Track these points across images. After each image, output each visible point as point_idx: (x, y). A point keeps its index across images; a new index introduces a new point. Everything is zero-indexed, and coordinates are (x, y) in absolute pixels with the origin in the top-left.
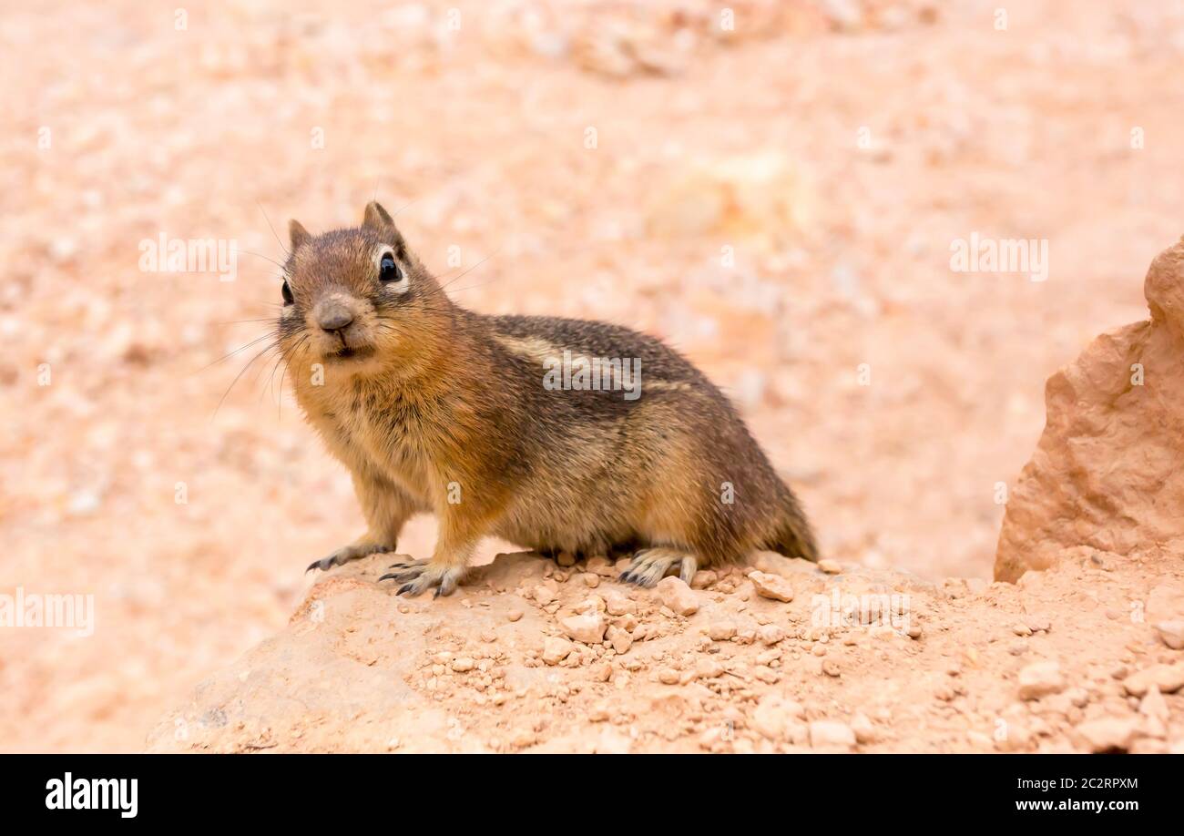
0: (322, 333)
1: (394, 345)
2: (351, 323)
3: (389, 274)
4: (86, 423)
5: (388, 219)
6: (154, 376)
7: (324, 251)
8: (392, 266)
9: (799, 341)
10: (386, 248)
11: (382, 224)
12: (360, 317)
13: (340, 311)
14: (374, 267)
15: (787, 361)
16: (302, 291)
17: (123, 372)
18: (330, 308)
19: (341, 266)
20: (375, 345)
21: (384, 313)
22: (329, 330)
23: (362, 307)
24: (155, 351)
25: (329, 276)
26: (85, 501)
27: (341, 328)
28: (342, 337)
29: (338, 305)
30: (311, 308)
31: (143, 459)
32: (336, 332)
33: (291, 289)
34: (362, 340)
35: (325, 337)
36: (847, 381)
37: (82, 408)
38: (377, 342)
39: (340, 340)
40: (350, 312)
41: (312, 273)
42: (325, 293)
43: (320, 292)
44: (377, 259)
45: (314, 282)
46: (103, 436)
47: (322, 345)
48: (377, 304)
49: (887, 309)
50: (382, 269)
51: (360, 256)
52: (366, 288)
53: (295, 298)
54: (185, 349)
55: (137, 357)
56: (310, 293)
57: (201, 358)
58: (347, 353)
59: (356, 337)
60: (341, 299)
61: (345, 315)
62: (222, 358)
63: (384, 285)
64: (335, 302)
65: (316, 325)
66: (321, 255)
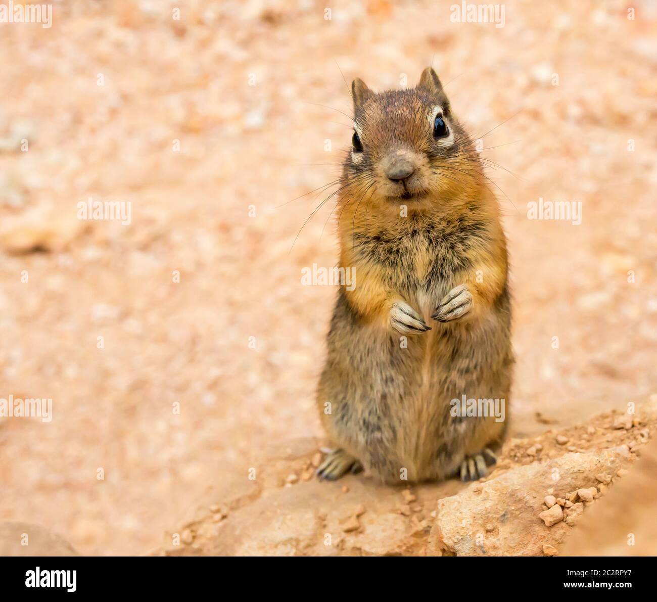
0: (389, 182)
1: (444, 188)
2: (413, 173)
3: (440, 131)
5: (438, 83)
7: (389, 110)
8: (441, 124)
10: (438, 110)
11: (434, 87)
12: (419, 169)
13: (404, 165)
14: (430, 127)
16: (371, 144)
18: (396, 162)
19: (404, 125)
20: (429, 189)
21: (436, 164)
22: (394, 180)
23: (420, 160)
25: (394, 132)
26: (255, 119)
27: (405, 178)
28: (405, 185)
29: (403, 160)
30: (379, 159)
31: (288, 91)
32: (401, 181)
33: (361, 140)
34: (419, 187)
35: (390, 185)
38: (430, 188)
39: (403, 188)
40: (411, 166)
41: (381, 130)
42: (392, 148)
43: (388, 148)
44: (431, 119)
45: (382, 136)
47: (388, 191)
48: (431, 157)
50: (435, 127)
51: (418, 116)
52: (424, 144)
53: (365, 148)
55: (270, 18)
56: (378, 147)
58: (407, 196)
59: (416, 184)
60: (405, 155)
61: (408, 169)
63: (436, 141)
64: (401, 158)
65: (383, 175)
66: (387, 114)
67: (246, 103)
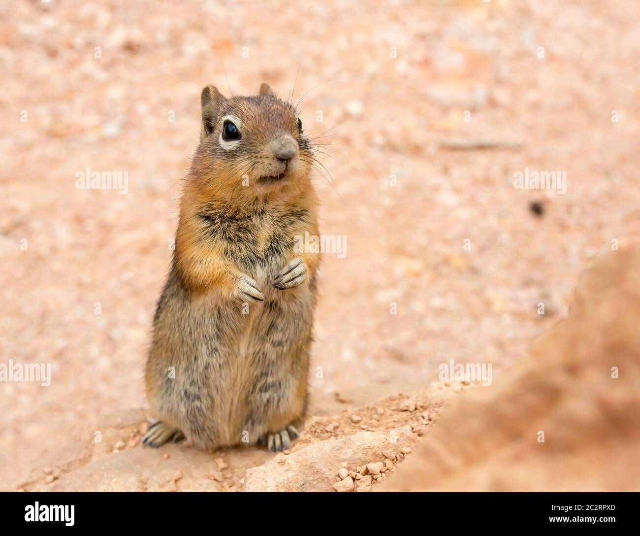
0: (276, 161)
4: (105, 85)
6: (139, 60)
9: (505, 71)
15: (499, 82)
17: (122, 56)
19: (282, 117)
22: (282, 159)
24: (139, 46)
26: (111, 129)
28: (287, 166)
30: (265, 143)
31: (142, 108)
32: (285, 162)
35: (277, 164)
36: (532, 96)
37: (102, 76)
39: (285, 167)
42: (277, 133)
46: (116, 92)
49: (551, 58)
54: (157, 46)
55: (130, 48)
57: (167, 52)
62: (178, 53)
65: (270, 156)
67: (105, 116)
